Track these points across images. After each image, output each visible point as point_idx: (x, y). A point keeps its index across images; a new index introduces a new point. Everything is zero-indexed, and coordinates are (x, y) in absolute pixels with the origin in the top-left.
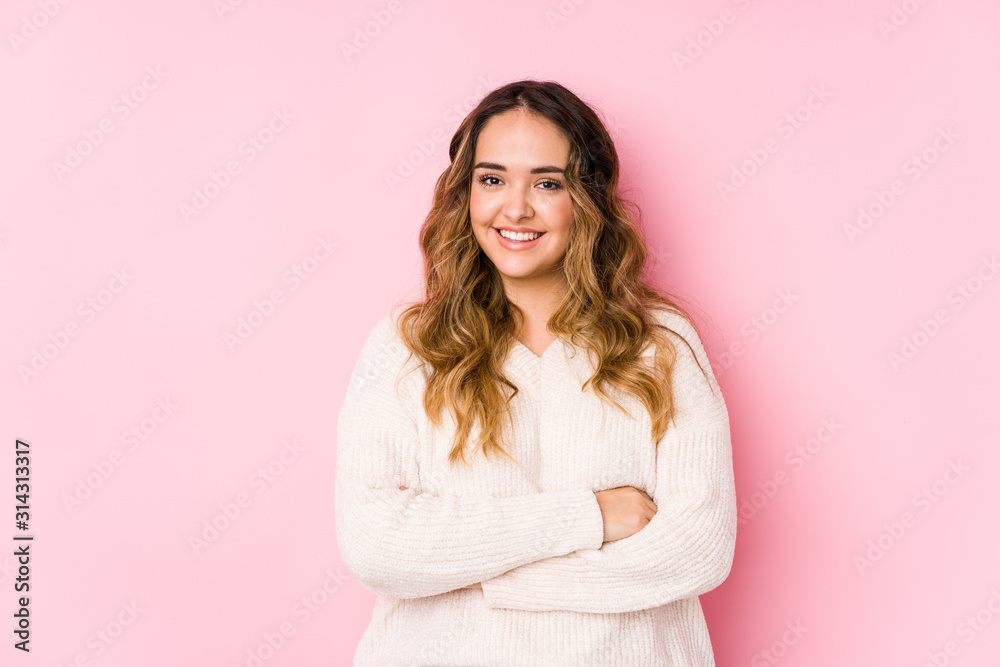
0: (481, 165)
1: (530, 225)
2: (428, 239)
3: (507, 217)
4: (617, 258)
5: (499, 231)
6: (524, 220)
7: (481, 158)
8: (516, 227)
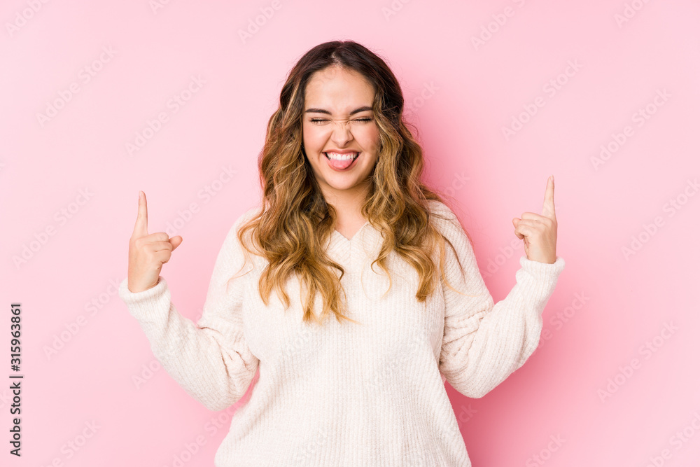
0: (311, 111)
1: (351, 148)
2: (266, 164)
3: (335, 143)
4: (409, 167)
5: (326, 154)
6: (347, 145)
7: (309, 106)
8: (341, 150)
